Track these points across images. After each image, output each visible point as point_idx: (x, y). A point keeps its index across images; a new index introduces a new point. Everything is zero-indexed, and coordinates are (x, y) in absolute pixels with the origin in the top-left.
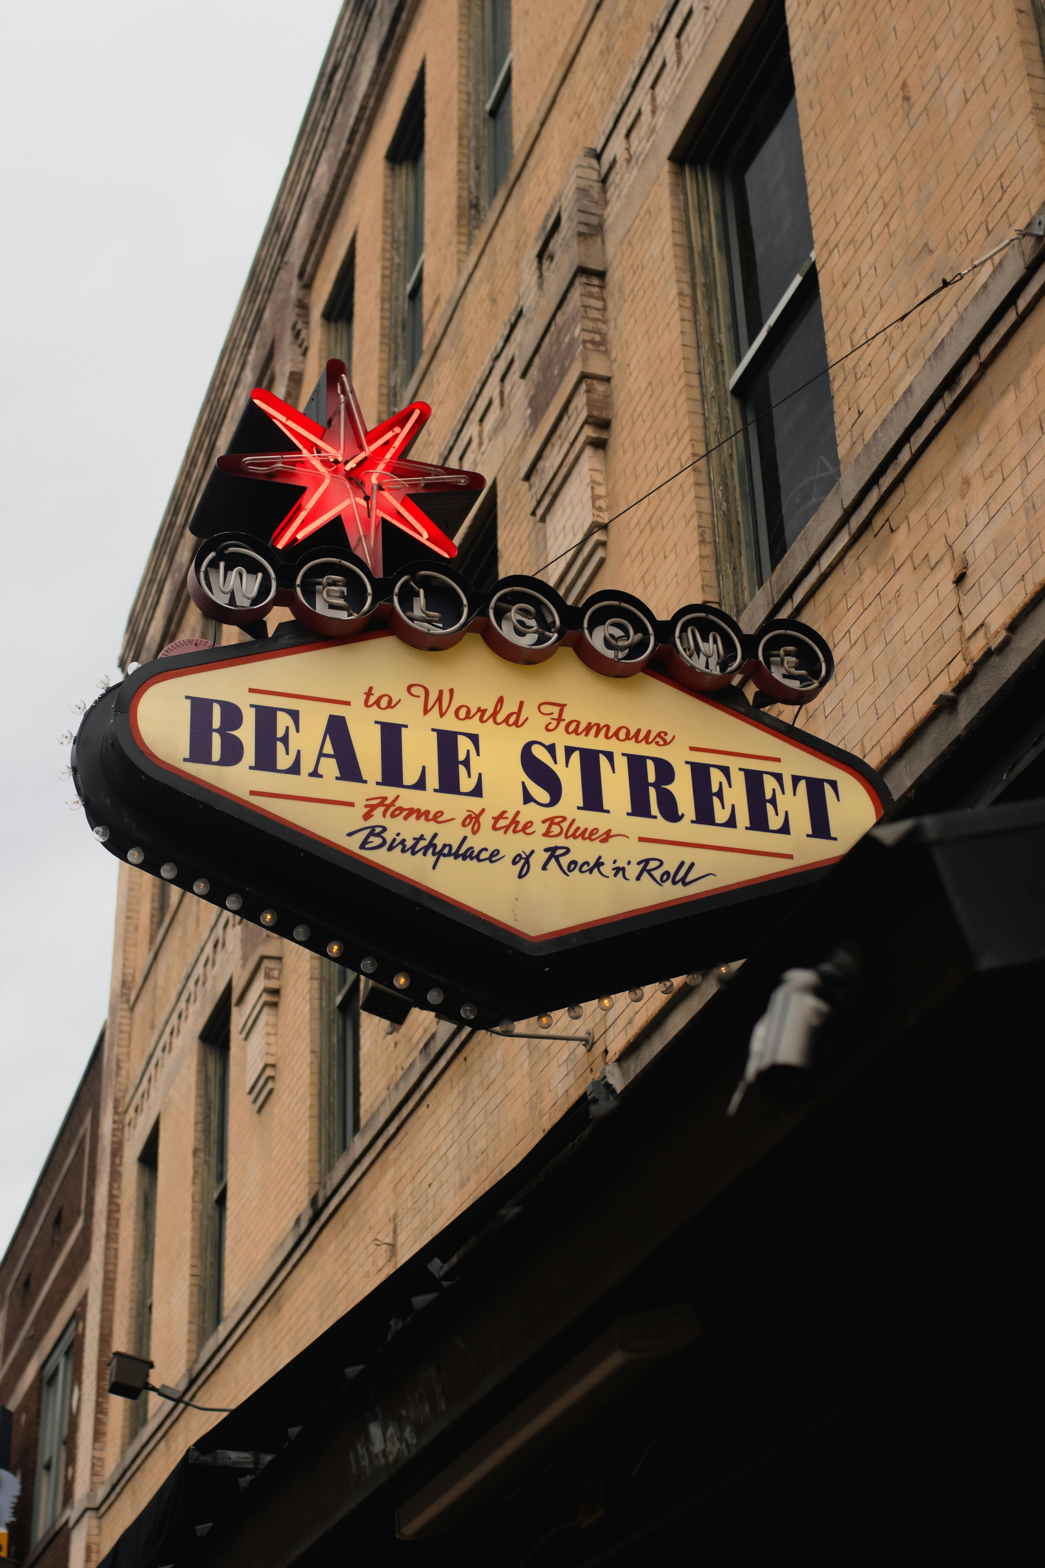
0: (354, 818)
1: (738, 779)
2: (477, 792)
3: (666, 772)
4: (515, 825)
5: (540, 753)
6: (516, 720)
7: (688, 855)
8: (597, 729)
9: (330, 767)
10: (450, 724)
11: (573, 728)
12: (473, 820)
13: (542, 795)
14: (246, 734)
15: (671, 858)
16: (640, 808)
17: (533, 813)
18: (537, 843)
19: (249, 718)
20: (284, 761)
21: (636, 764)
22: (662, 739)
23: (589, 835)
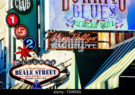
0: (25, 77)
1: (49, 71)
2: (33, 74)
3: (45, 71)
4: (35, 76)
5: (37, 71)
6: (35, 69)
7: (46, 77)
8: (40, 69)
9: (24, 74)
10: (31, 70)
11: (39, 69)
12: (32, 76)
13: (37, 74)
14: (19, 72)
15: (45, 77)
16: (43, 74)
17: (36, 75)
18: (36, 77)
19: (19, 71)
20: (21, 74)
21: (43, 71)
22: (45, 69)
23: (39, 76)
